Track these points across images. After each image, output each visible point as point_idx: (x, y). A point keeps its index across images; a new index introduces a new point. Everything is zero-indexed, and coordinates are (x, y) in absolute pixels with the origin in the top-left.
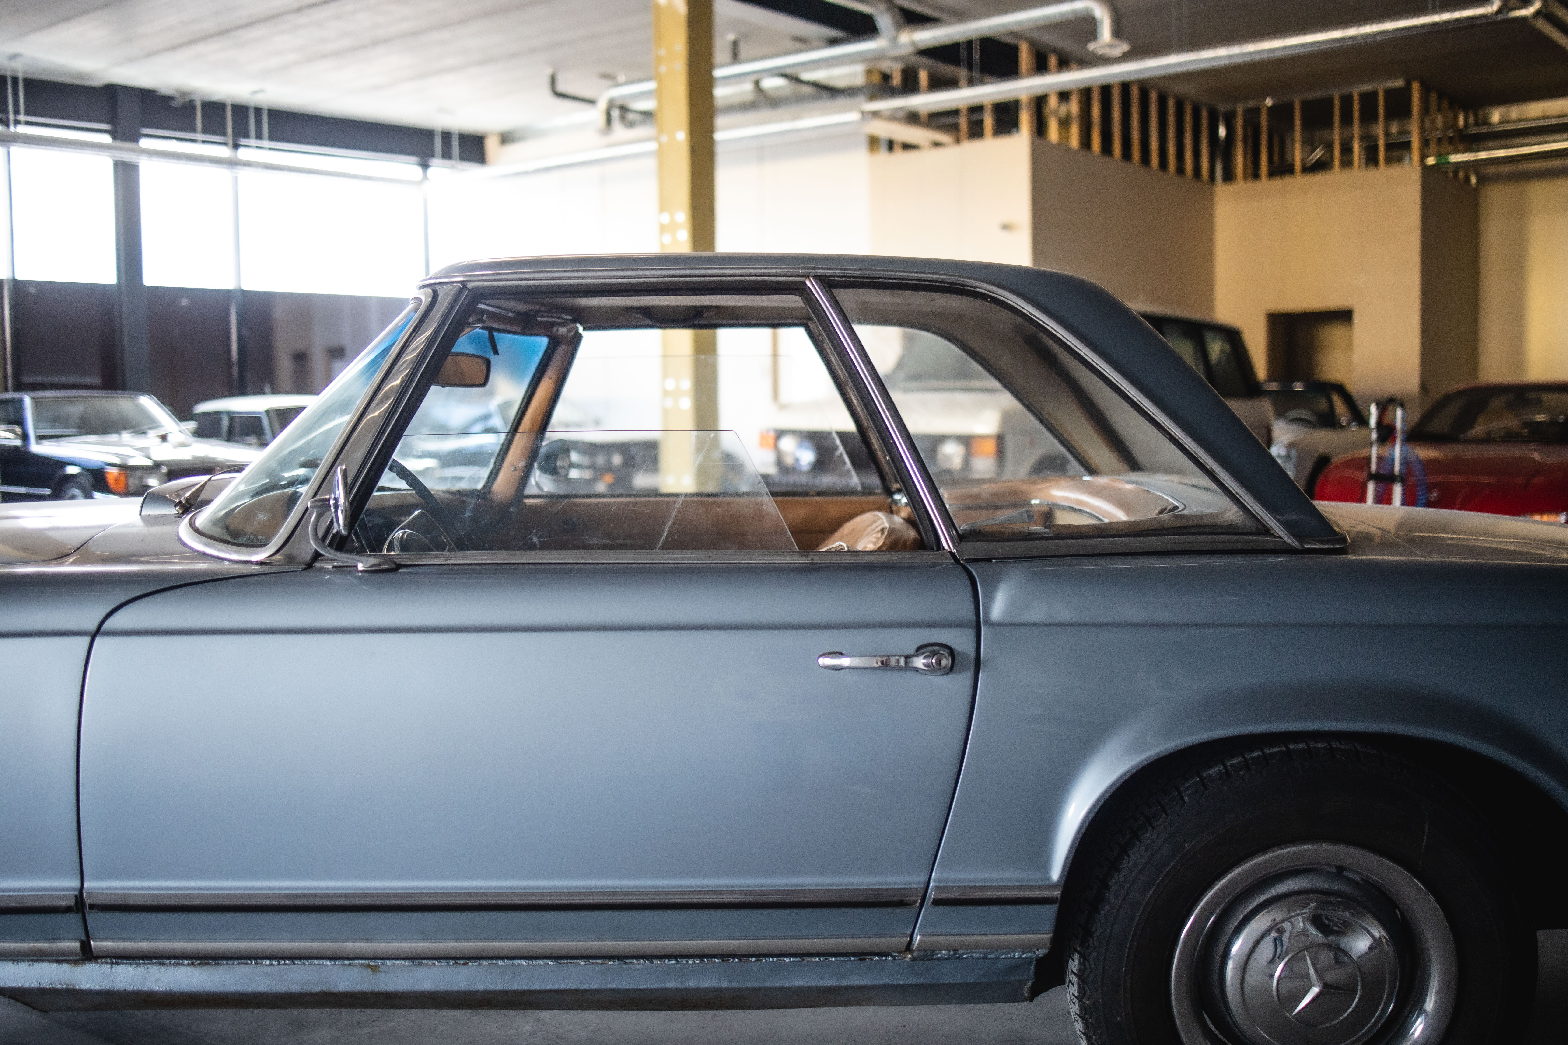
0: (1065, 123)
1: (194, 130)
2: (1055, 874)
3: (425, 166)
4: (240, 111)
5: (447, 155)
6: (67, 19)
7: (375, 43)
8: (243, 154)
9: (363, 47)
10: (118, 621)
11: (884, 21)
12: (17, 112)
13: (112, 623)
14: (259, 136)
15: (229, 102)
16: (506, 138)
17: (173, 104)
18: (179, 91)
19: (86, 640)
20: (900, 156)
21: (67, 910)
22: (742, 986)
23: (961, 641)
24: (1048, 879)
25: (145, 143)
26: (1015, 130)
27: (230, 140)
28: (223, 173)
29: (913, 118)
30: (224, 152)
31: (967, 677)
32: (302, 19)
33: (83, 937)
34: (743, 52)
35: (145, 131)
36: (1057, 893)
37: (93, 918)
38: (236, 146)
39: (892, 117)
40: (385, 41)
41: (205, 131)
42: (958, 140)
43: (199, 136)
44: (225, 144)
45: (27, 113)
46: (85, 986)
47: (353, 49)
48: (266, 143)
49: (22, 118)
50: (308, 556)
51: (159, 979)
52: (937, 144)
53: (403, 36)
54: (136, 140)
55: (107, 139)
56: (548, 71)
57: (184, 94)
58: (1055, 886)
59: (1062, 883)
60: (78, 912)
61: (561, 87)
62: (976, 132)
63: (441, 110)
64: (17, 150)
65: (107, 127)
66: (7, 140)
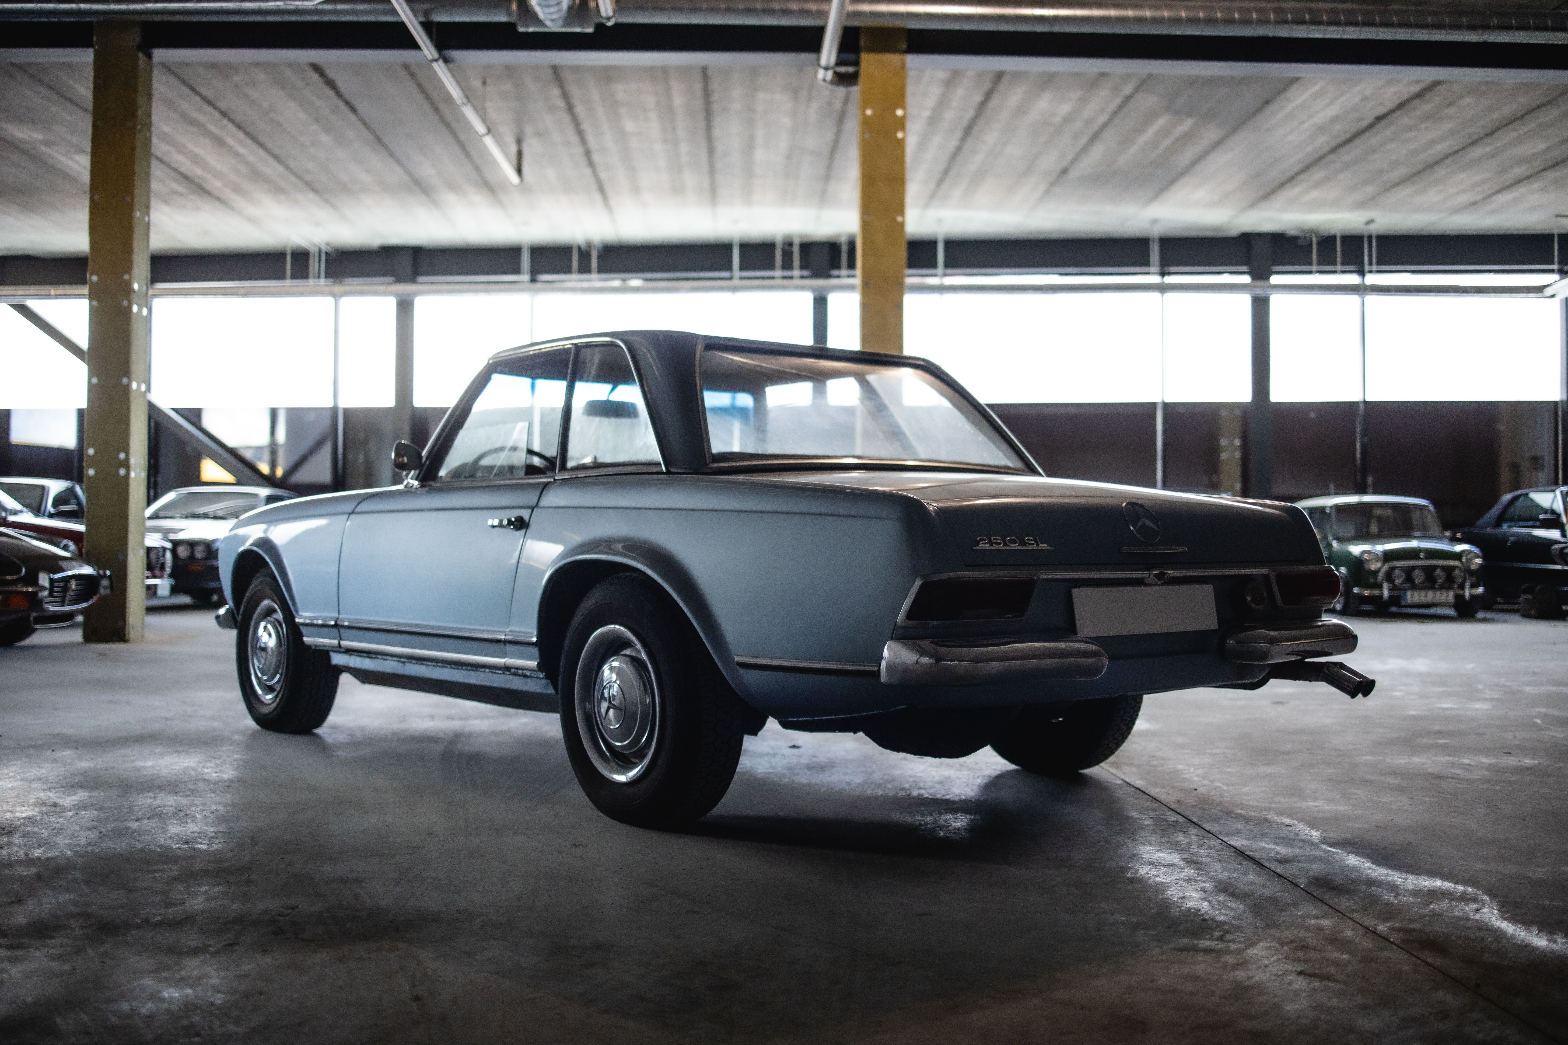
2: (535, 630)
8: (1371, 279)
10: (359, 509)
13: (356, 510)
18: (1301, 231)
19: (348, 516)
23: (525, 513)
24: (534, 633)
25: (1275, 279)
31: (524, 532)
35: (1275, 269)
36: (536, 640)
37: (342, 631)
38: (1361, 272)
54: (1268, 278)
55: (1246, 279)
58: (535, 636)
59: (537, 635)
60: (337, 628)
63: (1558, 216)
64: (1170, 296)
65: (1245, 268)
66: (1162, 288)
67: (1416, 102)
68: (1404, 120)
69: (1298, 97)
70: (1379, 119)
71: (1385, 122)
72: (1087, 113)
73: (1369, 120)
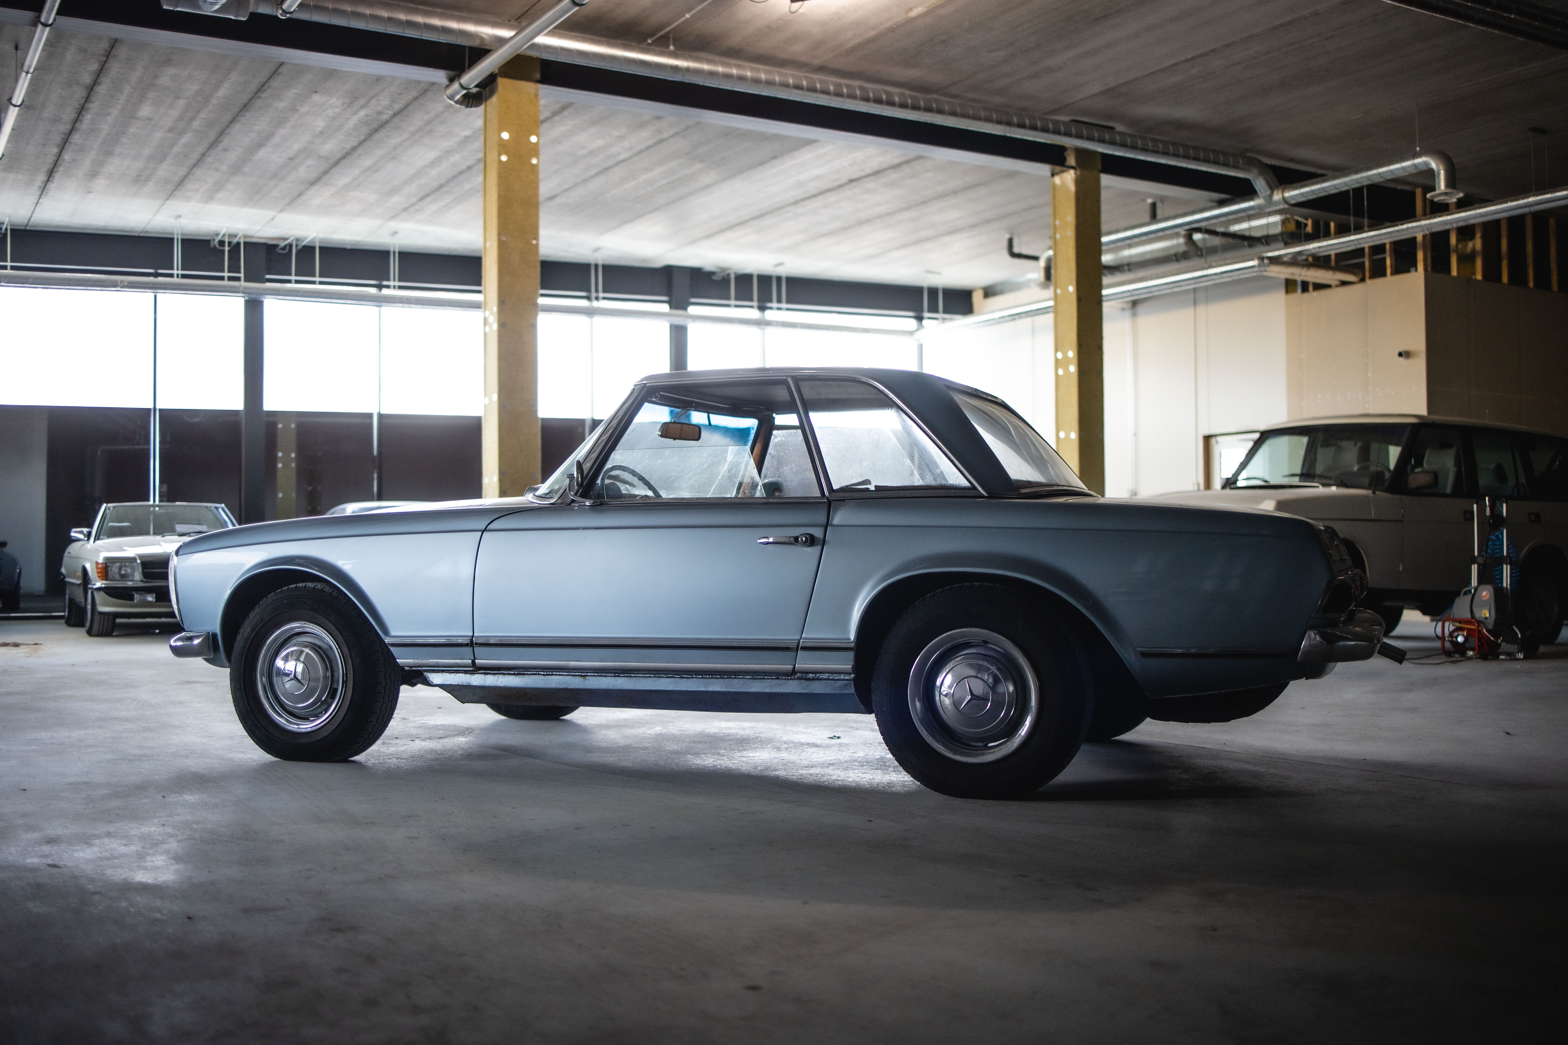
0: (1466, 259)
1: (728, 298)
2: (852, 636)
3: (920, 319)
4: (765, 280)
5: (933, 309)
6: (630, 221)
7: (860, 223)
8: (769, 315)
9: (851, 227)
10: (493, 526)
11: (1260, 184)
12: (597, 291)
13: (490, 527)
14: (779, 301)
15: (755, 273)
16: (989, 292)
17: (715, 278)
18: (718, 268)
19: (480, 533)
20: (1313, 295)
21: (467, 645)
22: (731, 691)
23: (818, 533)
24: (849, 639)
25: (692, 310)
26: (1413, 269)
27: (755, 304)
28: (754, 330)
29: (1320, 262)
30: (753, 313)
31: (818, 548)
32: (799, 210)
33: (473, 659)
34: (1160, 214)
35: (693, 300)
36: (852, 645)
37: (477, 649)
38: (762, 308)
39: (1295, 261)
40: (868, 221)
41: (737, 298)
42: (1363, 280)
43: (733, 302)
44: (752, 307)
45: (604, 291)
46: (474, 684)
47: (845, 229)
48: (784, 305)
49: (601, 295)
50: (569, 501)
51: (502, 681)
52: (1344, 283)
53: (880, 216)
54: (685, 309)
55: (665, 308)
56: (1007, 236)
57: (723, 270)
58: (852, 642)
59: (855, 641)
60: (471, 647)
61: (1016, 250)
62: (1378, 272)
63: (928, 272)
64: (598, 320)
65: (665, 298)
66: (590, 312)
67: (890, 171)
68: (870, 184)
69: (805, 156)
70: (851, 181)
71: (855, 184)
72: (614, 150)
73: (845, 180)
